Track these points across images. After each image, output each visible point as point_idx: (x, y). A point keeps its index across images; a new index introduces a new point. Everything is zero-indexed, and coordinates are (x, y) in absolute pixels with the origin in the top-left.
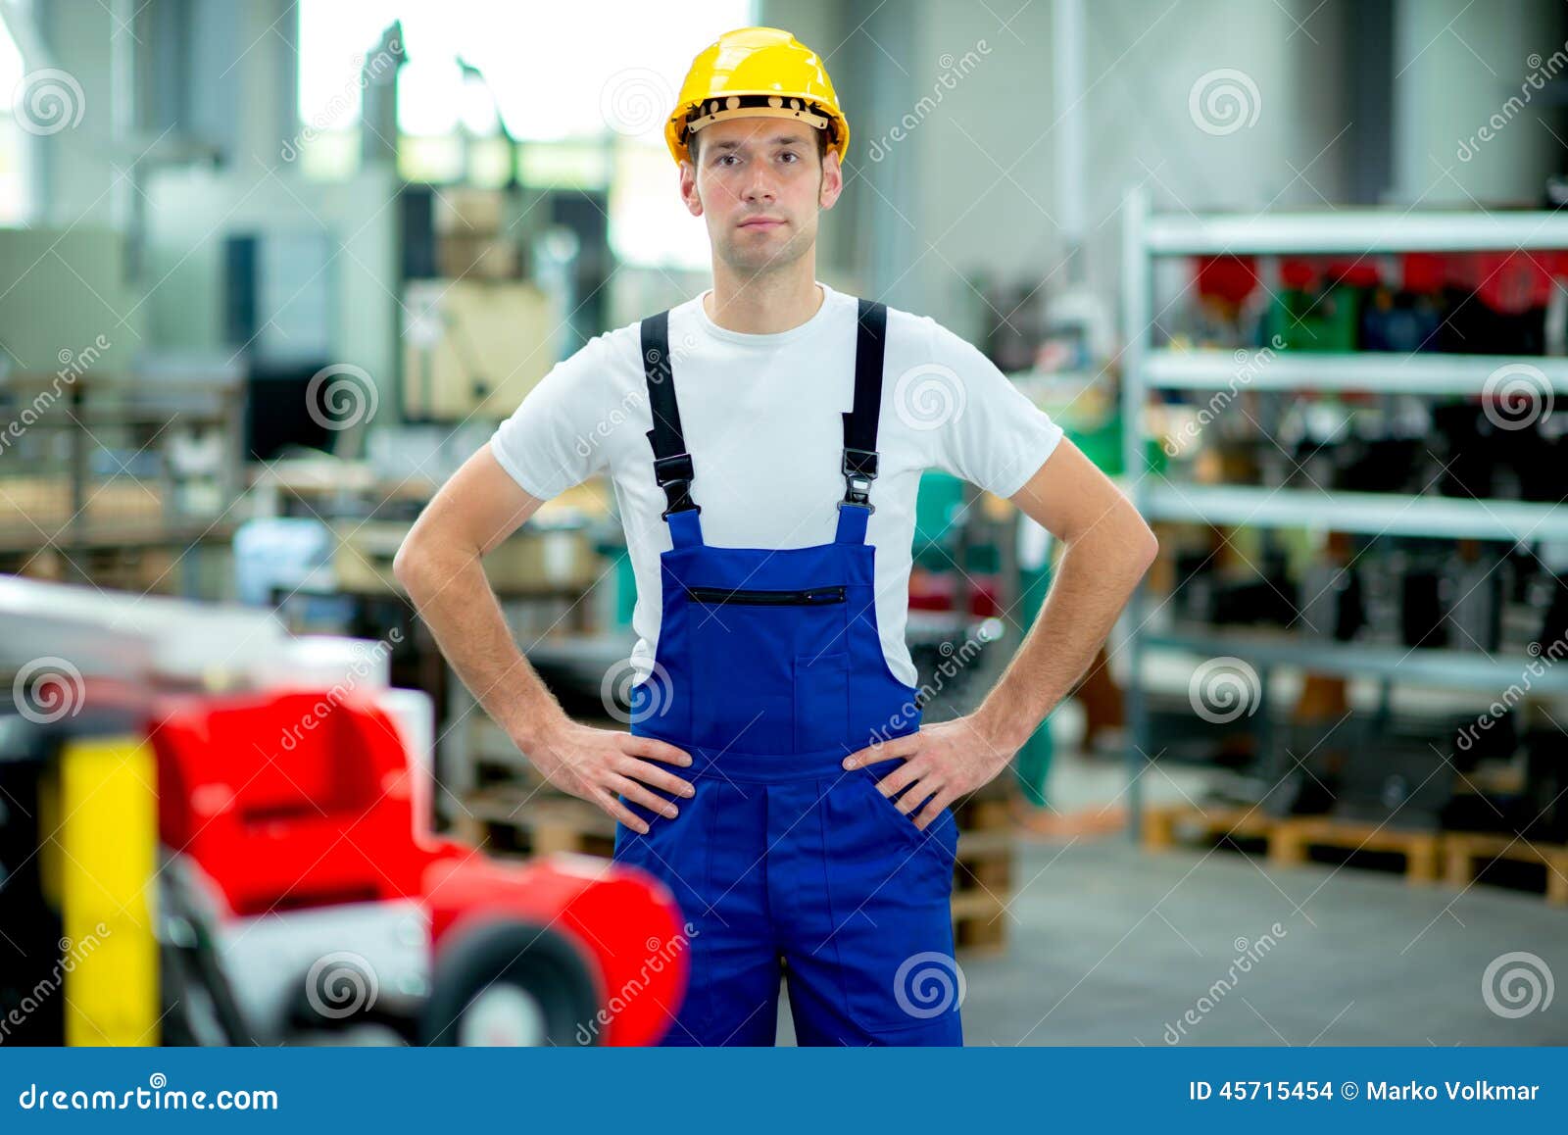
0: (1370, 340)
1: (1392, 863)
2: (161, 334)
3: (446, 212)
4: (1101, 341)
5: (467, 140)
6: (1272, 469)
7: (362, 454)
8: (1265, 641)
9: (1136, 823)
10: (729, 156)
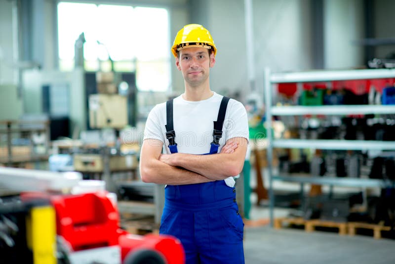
0: (326, 102)
1: (335, 230)
2: (27, 110)
3: (99, 78)
4: (260, 105)
5: (100, 62)
6: (303, 134)
7: (79, 138)
8: (302, 177)
9: (272, 222)
10: (187, 57)
